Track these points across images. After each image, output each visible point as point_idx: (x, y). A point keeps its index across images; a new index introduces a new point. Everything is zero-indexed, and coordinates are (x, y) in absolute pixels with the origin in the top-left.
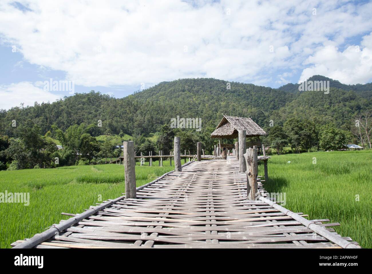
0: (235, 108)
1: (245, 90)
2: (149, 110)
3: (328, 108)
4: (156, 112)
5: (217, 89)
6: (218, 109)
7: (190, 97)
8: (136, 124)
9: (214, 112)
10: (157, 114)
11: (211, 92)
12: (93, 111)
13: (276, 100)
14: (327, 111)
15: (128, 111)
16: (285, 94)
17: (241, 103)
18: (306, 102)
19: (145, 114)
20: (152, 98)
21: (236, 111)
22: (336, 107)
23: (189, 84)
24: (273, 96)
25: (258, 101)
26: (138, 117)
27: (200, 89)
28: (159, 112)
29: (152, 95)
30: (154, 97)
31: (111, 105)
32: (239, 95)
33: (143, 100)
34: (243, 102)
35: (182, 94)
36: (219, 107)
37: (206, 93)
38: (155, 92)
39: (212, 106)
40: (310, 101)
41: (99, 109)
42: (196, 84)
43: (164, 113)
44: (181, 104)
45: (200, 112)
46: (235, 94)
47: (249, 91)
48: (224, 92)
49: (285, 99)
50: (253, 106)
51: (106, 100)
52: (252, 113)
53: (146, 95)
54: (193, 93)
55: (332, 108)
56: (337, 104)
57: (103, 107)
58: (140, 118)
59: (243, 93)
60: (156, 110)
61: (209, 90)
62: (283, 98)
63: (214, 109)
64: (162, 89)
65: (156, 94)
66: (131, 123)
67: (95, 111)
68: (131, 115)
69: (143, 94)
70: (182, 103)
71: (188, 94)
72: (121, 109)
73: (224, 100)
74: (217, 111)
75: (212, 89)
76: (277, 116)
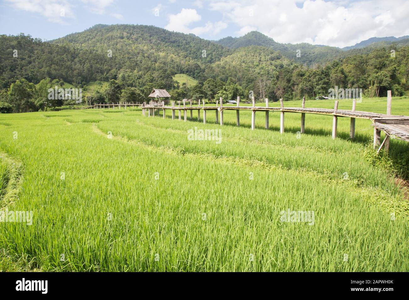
0: (173, 59)
1: (185, 41)
2: (87, 59)
3: (257, 65)
4: (96, 61)
5: (157, 38)
6: (157, 59)
7: (129, 45)
8: (75, 72)
9: (153, 63)
10: (96, 63)
11: (150, 40)
12: (26, 57)
13: (214, 53)
14: (256, 68)
15: (65, 58)
16: (222, 48)
17: (179, 55)
18: (239, 59)
19: (84, 63)
20: (88, 43)
21: (174, 63)
22: (264, 65)
23: (127, 30)
24: (211, 49)
25: (197, 54)
26: (76, 66)
27: (140, 37)
28: (98, 60)
29: (88, 40)
30: (90, 42)
31: (46, 50)
32: (179, 46)
33: (77, 45)
34: (182, 53)
35: (120, 42)
36: (158, 57)
37: (145, 42)
38: (91, 37)
39: (151, 56)
40: (243, 58)
41: (32, 54)
42: (135, 31)
43: (103, 62)
44: (120, 53)
45: (138, 62)
46: (175, 44)
47: (189, 42)
48: (163, 42)
49: (222, 53)
50: (191, 59)
51: (40, 45)
52: (189, 65)
53: (81, 40)
54: (132, 41)
55: (260, 66)
56: (265, 62)
57: (37, 53)
58: (79, 67)
59: (183, 44)
60: (95, 59)
61: (149, 38)
62: (220, 52)
63: (153, 59)
64: (99, 34)
65: (92, 38)
66: (71, 71)
67: (28, 57)
68: (69, 63)
69: (77, 37)
70: (121, 51)
71: (127, 42)
72: (58, 56)
73: (163, 51)
74: (156, 62)
75: (152, 38)
76: (211, 70)
